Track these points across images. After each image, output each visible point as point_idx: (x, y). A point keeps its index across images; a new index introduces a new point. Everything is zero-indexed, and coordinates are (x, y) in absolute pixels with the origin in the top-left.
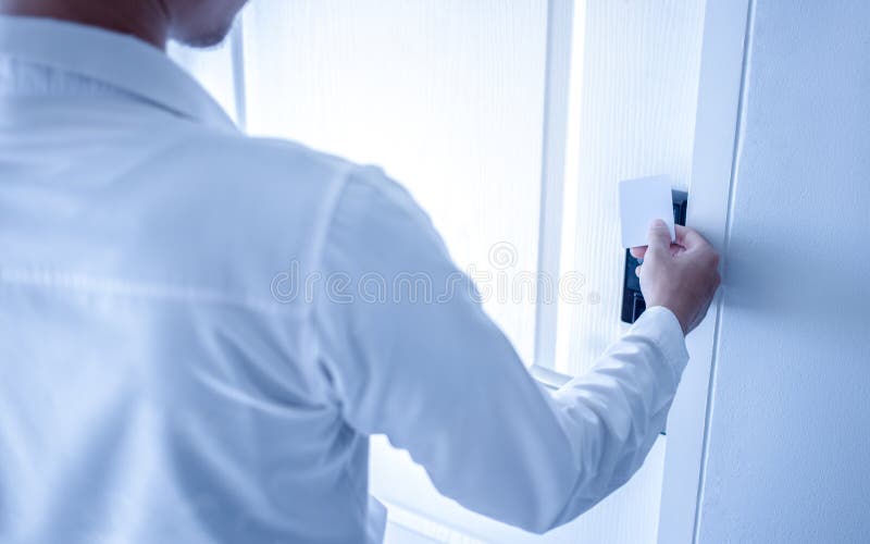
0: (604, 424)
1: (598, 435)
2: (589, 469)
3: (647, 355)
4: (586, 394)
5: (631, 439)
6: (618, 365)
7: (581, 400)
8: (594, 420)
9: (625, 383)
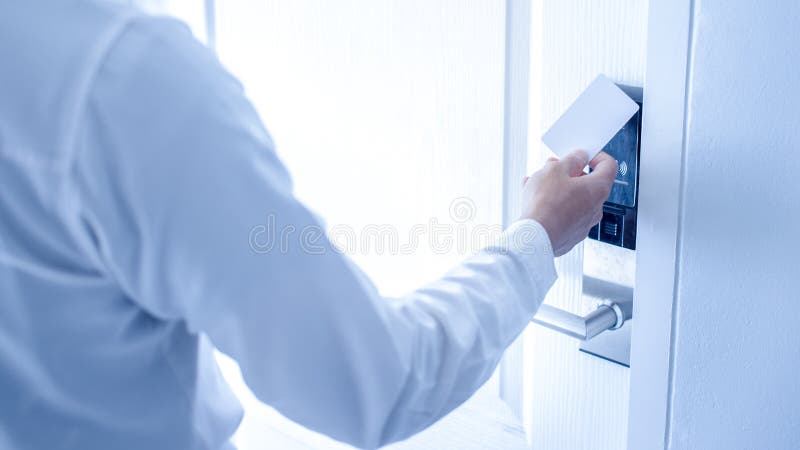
0: (443, 330)
1: (435, 341)
2: (421, 376)
3: (506, 268)
4: (427, 299)
5: (476, 348)
6: (469, 274)
7: (419, 303)
8: (431, 324)
9: (474, 292)
